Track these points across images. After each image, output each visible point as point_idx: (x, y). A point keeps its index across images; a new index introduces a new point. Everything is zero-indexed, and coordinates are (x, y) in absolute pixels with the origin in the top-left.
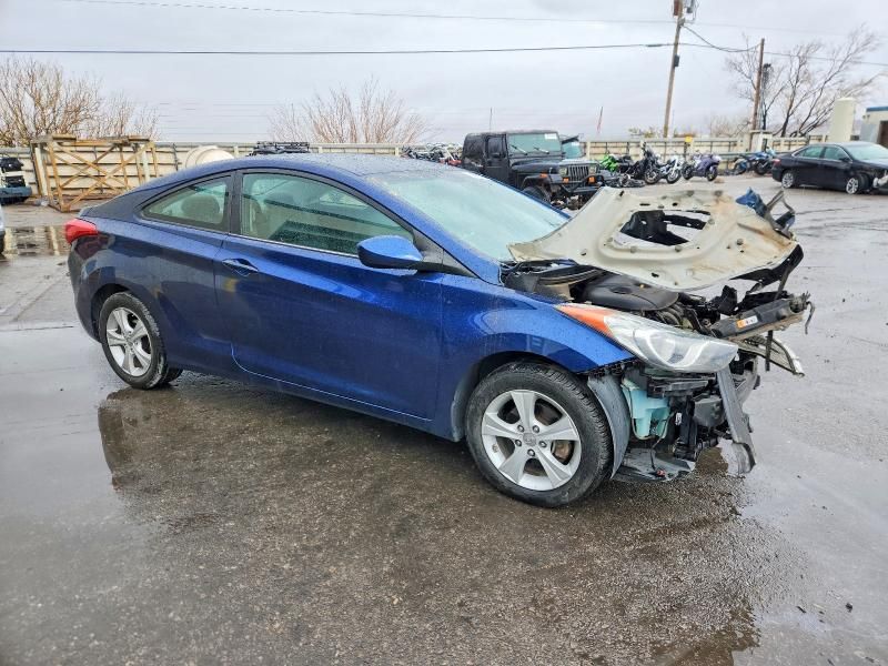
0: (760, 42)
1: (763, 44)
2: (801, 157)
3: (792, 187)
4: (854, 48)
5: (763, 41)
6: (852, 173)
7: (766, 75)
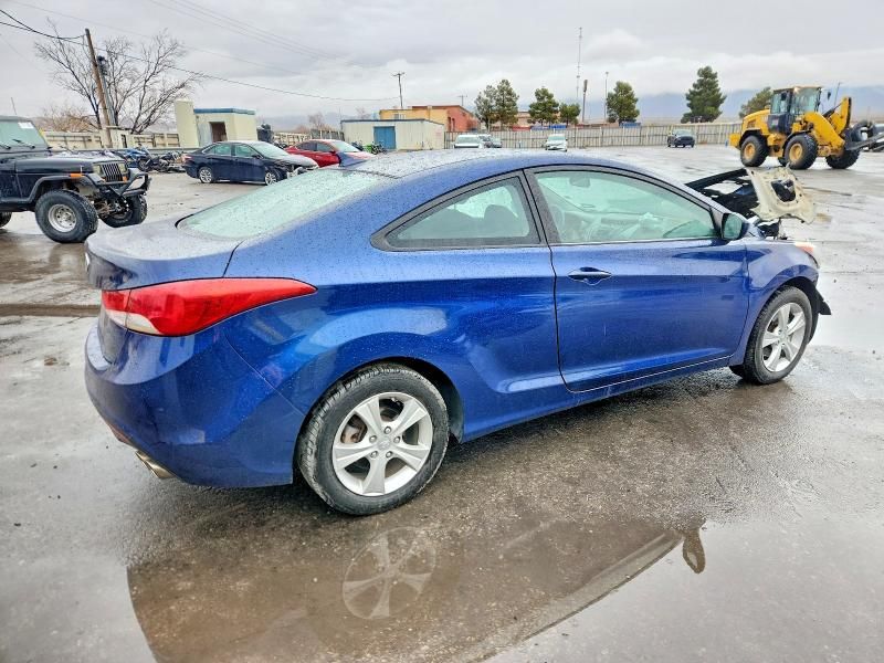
0: (85, 32)
1: (88, 35)
2: (211, 154)
3: (212, 182)
4: (162, 51)
5: (87, 31)
6: (266, 168)
7: (102, 68)
